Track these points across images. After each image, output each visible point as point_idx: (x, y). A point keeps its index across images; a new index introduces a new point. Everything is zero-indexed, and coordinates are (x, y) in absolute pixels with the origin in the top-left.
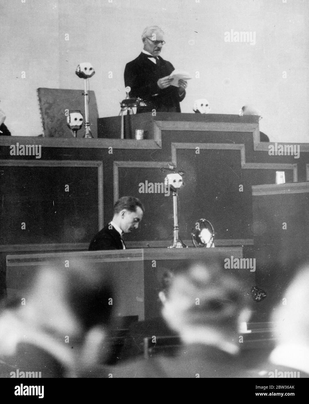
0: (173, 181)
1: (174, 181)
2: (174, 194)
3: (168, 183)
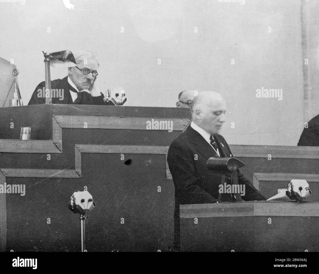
0: (80, 201)
1: (83, 201)
2: (81, 218)
3: (74, 203)
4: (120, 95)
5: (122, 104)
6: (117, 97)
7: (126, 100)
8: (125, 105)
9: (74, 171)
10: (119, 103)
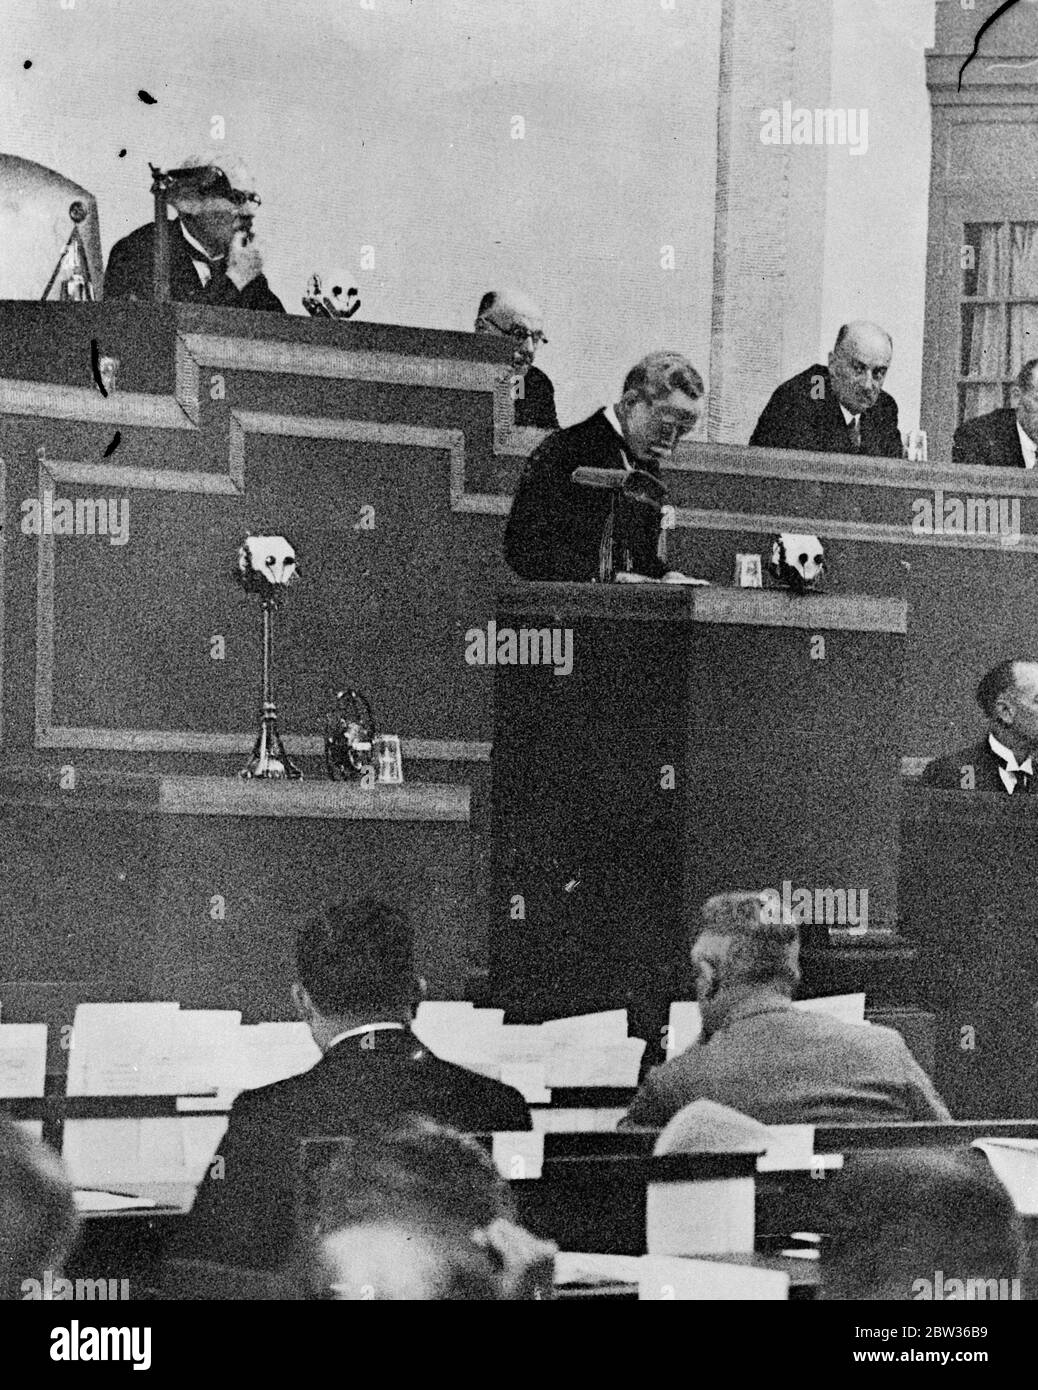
0: (265, 562)
1: (271, 561)
2: (265, 604)
3: (249, 566)
4: (345, 291)
5: (348, 314)
6: (336, 295)
7: (358, 304)
8: (356, 317)
9: (225, 477)
10: (342, 312)
